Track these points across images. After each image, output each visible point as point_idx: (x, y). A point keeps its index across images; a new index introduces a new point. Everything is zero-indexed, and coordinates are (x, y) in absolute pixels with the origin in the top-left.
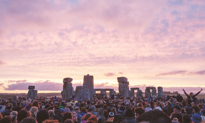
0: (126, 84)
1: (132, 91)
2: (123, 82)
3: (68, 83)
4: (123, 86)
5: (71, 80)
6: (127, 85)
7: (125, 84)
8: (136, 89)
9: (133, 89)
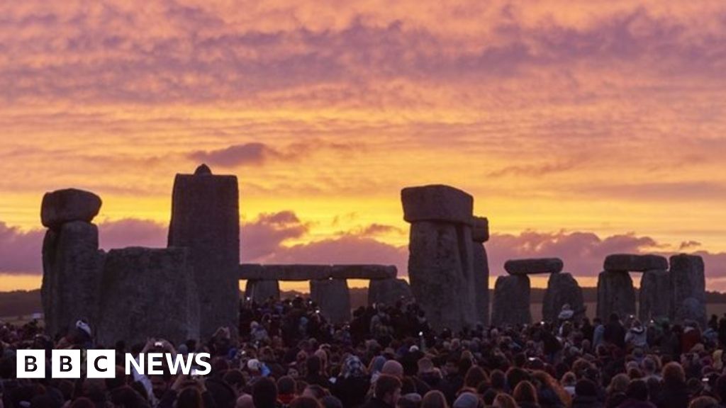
0: (460, 235)
1: (516, 277)
2: (440, 223)
3: (68, 225)
4: (440, 244)
5: (91, 203)
6: (468, 239)
7: (451, 236)
8: (540, 266)
9: (520, 270)
